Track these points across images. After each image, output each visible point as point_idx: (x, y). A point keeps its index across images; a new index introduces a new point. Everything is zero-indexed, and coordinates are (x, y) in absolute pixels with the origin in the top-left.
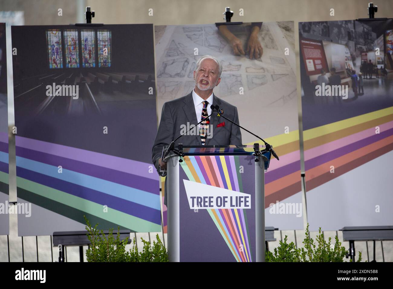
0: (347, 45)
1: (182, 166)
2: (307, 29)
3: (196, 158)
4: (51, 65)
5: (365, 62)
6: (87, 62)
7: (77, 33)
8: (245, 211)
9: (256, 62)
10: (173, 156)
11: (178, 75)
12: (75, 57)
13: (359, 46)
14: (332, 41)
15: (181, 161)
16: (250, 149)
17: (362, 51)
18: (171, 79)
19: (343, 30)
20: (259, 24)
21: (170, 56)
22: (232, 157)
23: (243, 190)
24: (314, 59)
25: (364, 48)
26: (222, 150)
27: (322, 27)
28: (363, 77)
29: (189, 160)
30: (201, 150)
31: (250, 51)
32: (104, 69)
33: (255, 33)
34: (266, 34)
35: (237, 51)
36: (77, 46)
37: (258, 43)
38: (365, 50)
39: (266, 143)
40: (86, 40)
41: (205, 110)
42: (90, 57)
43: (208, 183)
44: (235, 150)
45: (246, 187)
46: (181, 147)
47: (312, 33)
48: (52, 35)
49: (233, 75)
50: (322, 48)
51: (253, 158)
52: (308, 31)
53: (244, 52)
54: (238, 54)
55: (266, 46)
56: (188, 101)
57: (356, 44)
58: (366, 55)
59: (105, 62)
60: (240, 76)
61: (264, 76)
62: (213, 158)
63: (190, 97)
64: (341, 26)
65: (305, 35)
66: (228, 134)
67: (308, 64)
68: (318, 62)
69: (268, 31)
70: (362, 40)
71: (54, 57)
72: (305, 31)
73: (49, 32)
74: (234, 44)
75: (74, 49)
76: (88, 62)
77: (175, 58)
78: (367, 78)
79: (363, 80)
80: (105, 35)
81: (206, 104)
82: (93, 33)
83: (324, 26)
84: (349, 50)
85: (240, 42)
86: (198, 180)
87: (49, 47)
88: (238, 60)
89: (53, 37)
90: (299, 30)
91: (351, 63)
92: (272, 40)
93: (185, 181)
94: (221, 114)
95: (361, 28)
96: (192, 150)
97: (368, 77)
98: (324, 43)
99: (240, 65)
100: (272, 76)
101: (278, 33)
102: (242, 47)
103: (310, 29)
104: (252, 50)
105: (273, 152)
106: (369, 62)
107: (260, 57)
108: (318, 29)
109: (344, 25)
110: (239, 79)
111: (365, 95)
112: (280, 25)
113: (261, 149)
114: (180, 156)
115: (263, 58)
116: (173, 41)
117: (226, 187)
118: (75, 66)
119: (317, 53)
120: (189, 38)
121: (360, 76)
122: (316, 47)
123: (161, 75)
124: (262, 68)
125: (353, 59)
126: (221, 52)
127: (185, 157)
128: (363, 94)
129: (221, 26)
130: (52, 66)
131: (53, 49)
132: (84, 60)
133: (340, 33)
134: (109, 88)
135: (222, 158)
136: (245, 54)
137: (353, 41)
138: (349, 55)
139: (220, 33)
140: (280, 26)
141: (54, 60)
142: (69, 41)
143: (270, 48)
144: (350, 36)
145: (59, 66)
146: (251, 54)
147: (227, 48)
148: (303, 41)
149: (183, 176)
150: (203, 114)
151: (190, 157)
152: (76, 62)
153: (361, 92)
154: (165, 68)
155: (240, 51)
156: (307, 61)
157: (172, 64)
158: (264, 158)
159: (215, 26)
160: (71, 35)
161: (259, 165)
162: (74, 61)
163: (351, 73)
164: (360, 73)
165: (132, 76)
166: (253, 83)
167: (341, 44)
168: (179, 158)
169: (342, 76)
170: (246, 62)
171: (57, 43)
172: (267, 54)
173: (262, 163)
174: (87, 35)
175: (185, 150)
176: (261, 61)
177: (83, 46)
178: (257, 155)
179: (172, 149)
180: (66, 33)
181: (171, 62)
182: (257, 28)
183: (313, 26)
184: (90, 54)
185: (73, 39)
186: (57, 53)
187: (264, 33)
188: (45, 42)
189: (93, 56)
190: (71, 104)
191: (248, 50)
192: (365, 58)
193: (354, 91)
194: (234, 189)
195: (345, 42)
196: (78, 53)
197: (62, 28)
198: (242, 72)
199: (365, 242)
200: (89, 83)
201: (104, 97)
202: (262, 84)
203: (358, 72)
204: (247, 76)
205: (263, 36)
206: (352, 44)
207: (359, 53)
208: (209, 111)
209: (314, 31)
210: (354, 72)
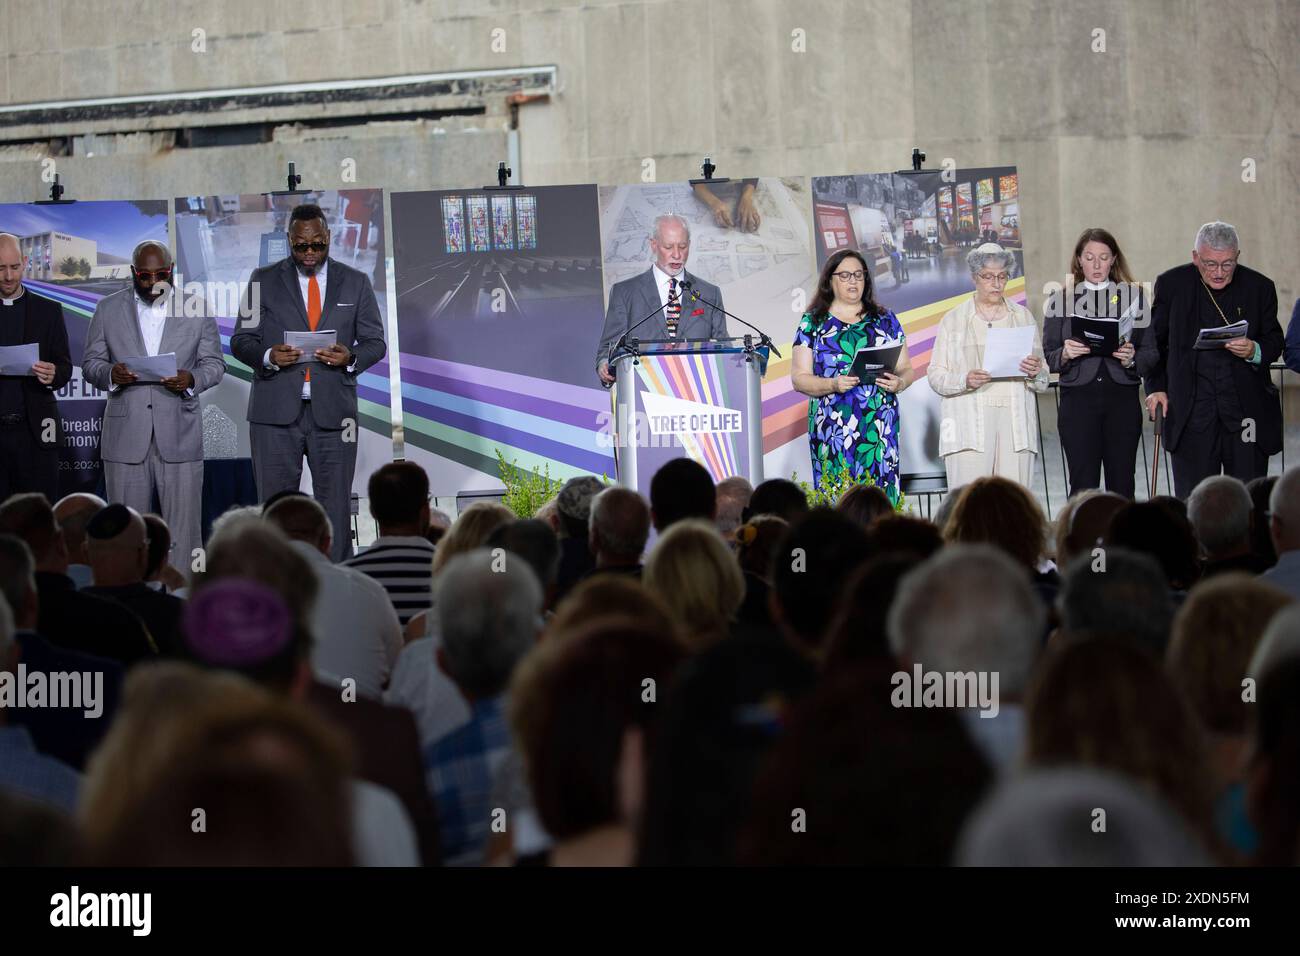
0: (882, 209)
1: (639, 372)
2: (824, 186)
3: (659, 360)
4: (448, 248)
5: (909, 234)
6: (500, 241)
7: (485, 200)
8: (735, 436)
9: (751, 236)
10: (624, 357)
11: (635, 257)
12: (483, 235)
13: (900, 211)
14: (860, 204)
15: (636, 363)
16: (739, 344)
17: (905, 219)
18: (625, 265)
19: (876, 189)
20: (754, 182)
21: (622, 230)
22: (711, 357)
23: (731, 404)
24: (835, 231)
25: (908, 213)
26: (697, 346)
27: (845, 184)
28: (907, 256)
29: (648, 362)
30: (668, 347)
31: (740, 222)
32: (527, 252)
33: (749, 193)
34: (764, 196)
35: (722, 221)
36: (487, 219)
37: (753, 209)
38: (909, 216)
39: (762, 334)
40: (500, 210)
41: (673, 292)
42: (506, 235)
43: (678, 395)
44: (716, 347)
45: (734, 401)
46: (636, 343)
47: (831, 192)
48: (449, 204)
49: (718, 257)
50: (846, 214)
51: (742, 357)
52: (826, 191)
53: (732, 224)
54: (723, 225)
55: (765, 213)
56: (648, 279)
57: (895, 208)
58: (911, 223)
59: (527, 241)
60: (728, 258)
61: (764, 257)
62: (683, 358)
63: (650, 273)
64: (874, 181)
65: (821, 196)
66: (708, 326)
67: (827, 238)
68: (842, 235)
69: (767, 190)
70: (904, 203)
71: (453, 236)
72: (821, 190)
73: (445, 201)
74: (718, 211)
75: (482, 223)
76: (502, 243)
77: (631, 233)
78: (913, 258)
79: (908, 260)
80: (526, 203)
81: (675, 282)
82: (509, 199)
83: (849, 182)
84: (887, 216)
85: (727, 208)
86: (662, 392)
87: (446, 222)
88: (724, 234)
89: (452, 207)
90: (813, 188)
91: (889, 236)
92: (774, 204)
93: (642, 393)
94: (697, 297)
95: (902, 185)
96: (653, 347)
97: (915, 256)
98: (850, 207)
99: (728, 242)
100: (775, 257)
101: (782, 194)
102: (729, 215)
103: (828, 186)
104: (745, 219)
105: (772, 347)
106: (915, 233)
107: (756, 230)
108: (841, 186)
109: (877, 181)
110: (726, 261)
111: (910, 283)
112: (783, 181)
113: (755, 342)
114: (635, 355)
115: (760, 230)
116: (627, 208)
117: (704, 401)
118: (483, 248)
119: (840, 222)
120: (652, 203)
121: (903, 254)
122: (838, 213)
123: (609, 258)
124: (760, 246)
125: (893, 229)
126: (698, 223)
127: (642, 357)
128: (908, 280)
129: (696, 185)
130: (451, 249)
131: (452, 225)
132: (496, 240)
133: (872, 191)
134: (534, 280)
135: (698, 358)
136: (735, 226)
137: (891, 203)
138: (886, 224)
139: (696, 196)
140: (784, 184)
141: (453, 241)
142: (475, 213)
143: (770, 216)
144: (887, 197)
145: (460, 250)
146: (744, 225)
147: (708, 216)
148: (819, 205)
149: (641, 386)
150: (670, 297)
151: (649, 357)
152: (485, 243)
153: (905, 277)
154: (616, 248)
155: (726, 221)
156: (826, 234)
157: (627, 242)
158: (759, 357)
159: (689, 184)
160: (477, 203)
161: (753, 367)
162: (482, 241)
163: (890, 250)
164: (904, 251)
165: (568, 261)
166: (746, 267)
167: (874, 208)
168: (633, 359)
169: (877, 255)
170: (735, 237)
171: (457, 215)
172: (767, 225)
173: (757, 364)
174: (501, 202)
175: (641, 347)
176: (758, 235)
177: (494, 219)
178: (748, 352)
179: (623, 344)
180: (469, 201)
181: (625, 239)
182: (751, 187)
183: (833, 182)
184: (505, 231)
185: (480, 210)
186: (458, 229)
187: (761, 193)
188: (438, 215)
189: (510, 233)
190: (478, 305)
191: (739, 219)
192: (909, 228)
193: (895, 276)
194: (716, 403)
195: (880, 206)
196: (487, 229)
197: (464, 194)
198: (731, 252)
199: (917, 497)
200: (505, 273)
201: (528, 293)
202: (760, 269)
203: (900, 248)
204: (738, 257)
205: (760, 198)
206: (890, 207)
207: (899, 220)
208: (678, 290)
209: (834, 189)
210: (894, 249)
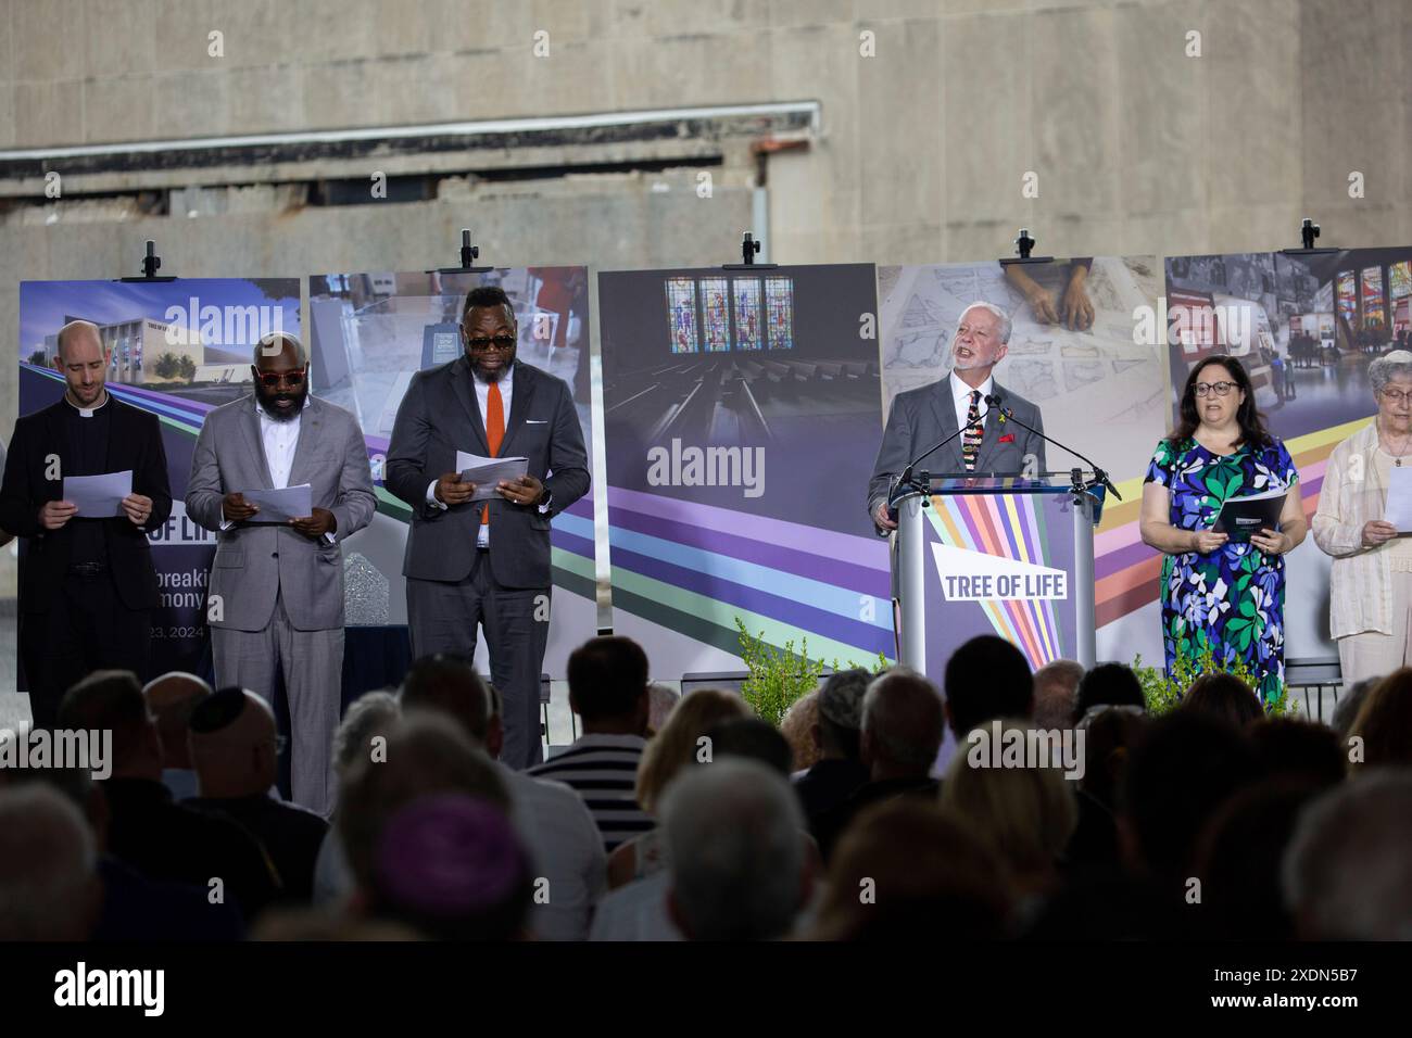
0: (1261, 302)
1: (929, 517)
2: (1181, 270)
3: (957, 501)
4: (674, 347)
5: (1297, 335)
6: (745, 339)
7: (725, 283)
8: (1057, 604)
9: (1081, 335)
10: (912, 496)
11: (925, 362)
12: (721, 330)
13: (1284, 303)
14: (1231, 294)
15: (926, 504)
16: (1065, 481)
17: (1290, 313)
18: (911, 370)
19: (1252, 272)
20: (1087, 262)
21: (909, 326)
22: (1027, 498)
23: (1053, 562)
25: (1295, 307)
26: (1008, 482)
27: (1211, 266)
28: (1293, 364)
29: (942, 503)
30: (966, 483)
31: (1068, 316)
32: (780, 354)
33: (1079, 278)
34: (1100, 281)
35: (1043, 315)
36: (726, 309)
37: (1085, 299)
38: (1297, 311)
39: (1095, 468)
40: (744, 297)
41: (974, 409)
42: (752, 330)
43: (982, 549)
44: (1034, 484)
45: (1057, 556)
46: (925, 477)
47: (1191, 277)
48: (676, 288)
49: (1037, 363)
51: (1069, 499)
52: (1184, 275)
53: (1056, 316)
54: (1045, 320)
55: (1101, 305)
56: (942, 391)
57: (1278, 300)
58: (1299, 320)
59: (781, 339)
60: (1051, 364)
61: (1098, 364)
62: (990, 499)
63: (946, 383)
64: (1249, 263)
65: (1178, 282)
69: (1104, 274)
70: (1290, 292)
71: (681, 331)
72: (1177, 274)
73: (670, 283)
74: (1037, 301)
75: (721, 314)
76: (747, 341)
77: (919, 329)
78: (1301, 367)
79: (1295, 371)
80: (780, 287)
81: (977, 395)
82: (756, 282)
83: (1215, 264)
84: (1266, 311)
85: (1049, 297)
86: (961, 544)
87: (672, 312)
88: (1045, 332)
89: (680, 292)
90: (1166, 272)
91: (1269, 337)
92: (1113, 294)
94: (1009, 418)
95: (1288, 268)
96: (949, 483)
97: (1304, 364)
98: (1216, 298)
99: (1050, 343)
100: (1113, 363)
101: (1125, 279)
102: (1052, 307)
103: (1187, 269)
104: (1074, 313)
105: (1109, 485)
106: (1304, 334)
107: (1089, 327)
108: (1204, 270)
109: (1254, 263)
110: (1048, 369)
111: (1297, 401)
112: (1127, 262)
113: (1086, 478)
114: (924, 494)
115: (1094, 328)
116: (916, 296)
117: (1017, 557)
118: (721, 347)
120: (948, 289)
121: (1288, 362)
122: (1200, 306)
123: (891, 363)
124: (1095, 349)
125: (1274, 328)
127: (933, 497)
128: (1294, 397)
129: (1009, 266)
130: (678, 348)
131: (679, 316)
132: (739, 336)
133: (1246, 275)
134: (789, 390)
135: (1009, 499)
136: (1060, 322)
137: (1272, 292)
138: (1265, 321)
139: (1008, 280)
140: (1127, 265)
141: (681, 337)
142: (710, 300)
143: (1108, 309)
144: (1267, 284)
145: (690, 349)
146: (1072, 320)
147: (1023, 307)
148: (1173, 295)
149: (931, 535)
150: (970, 416)
151: (943, 497)
153: (1290, 393)
154: (900, 349)
155: (1048, 315)
157: (914, 341)
158: (1092, 498)
159: (999, 265)
160: (714, 288)
161: (1083, 513)
162: (720, 338)
163: (1269, 356)
164: (1289, 357)
165: (834, 366)
166: (1075, 377)
167: (1249, 299)
168: (922, 499)
169: (1254, 362)
170: (1060, 337)
171: (687, 303)
172: (1103, 320)
173: (1089, 508)
174: (746, 287)
175: (933, 484)
176: (1092, 334)
177: (737, 309)
178: (1076, 492)
179: (907, 478)
180: (703, 285)
181: (913, 337)
182: (1082, 270)
183: (1193, 264)
184: (751, 324)
185: (718, 296)
186: (687, 322)
187: (1095, 279)
188: (663, 302)
189: (757, 327)
190: (714, 421)
191: (1065, 313)
192: (1296, 326)
193: (1276, 392)
194: (1032, 560)
195: (1257, 297)
196: (727, 322)
197: (697, 275)
198: (1054, 356)
199: (1303, 690)
200: (750, 381)
201: (781, 409)
202: (1094, 379)
203: (1284, 354)
204: (1063, 364)
205: (1094, 284)
206: (1270, 299)
207: (1285, 316)
209: (1196, 274)
210: (1276, 355)
